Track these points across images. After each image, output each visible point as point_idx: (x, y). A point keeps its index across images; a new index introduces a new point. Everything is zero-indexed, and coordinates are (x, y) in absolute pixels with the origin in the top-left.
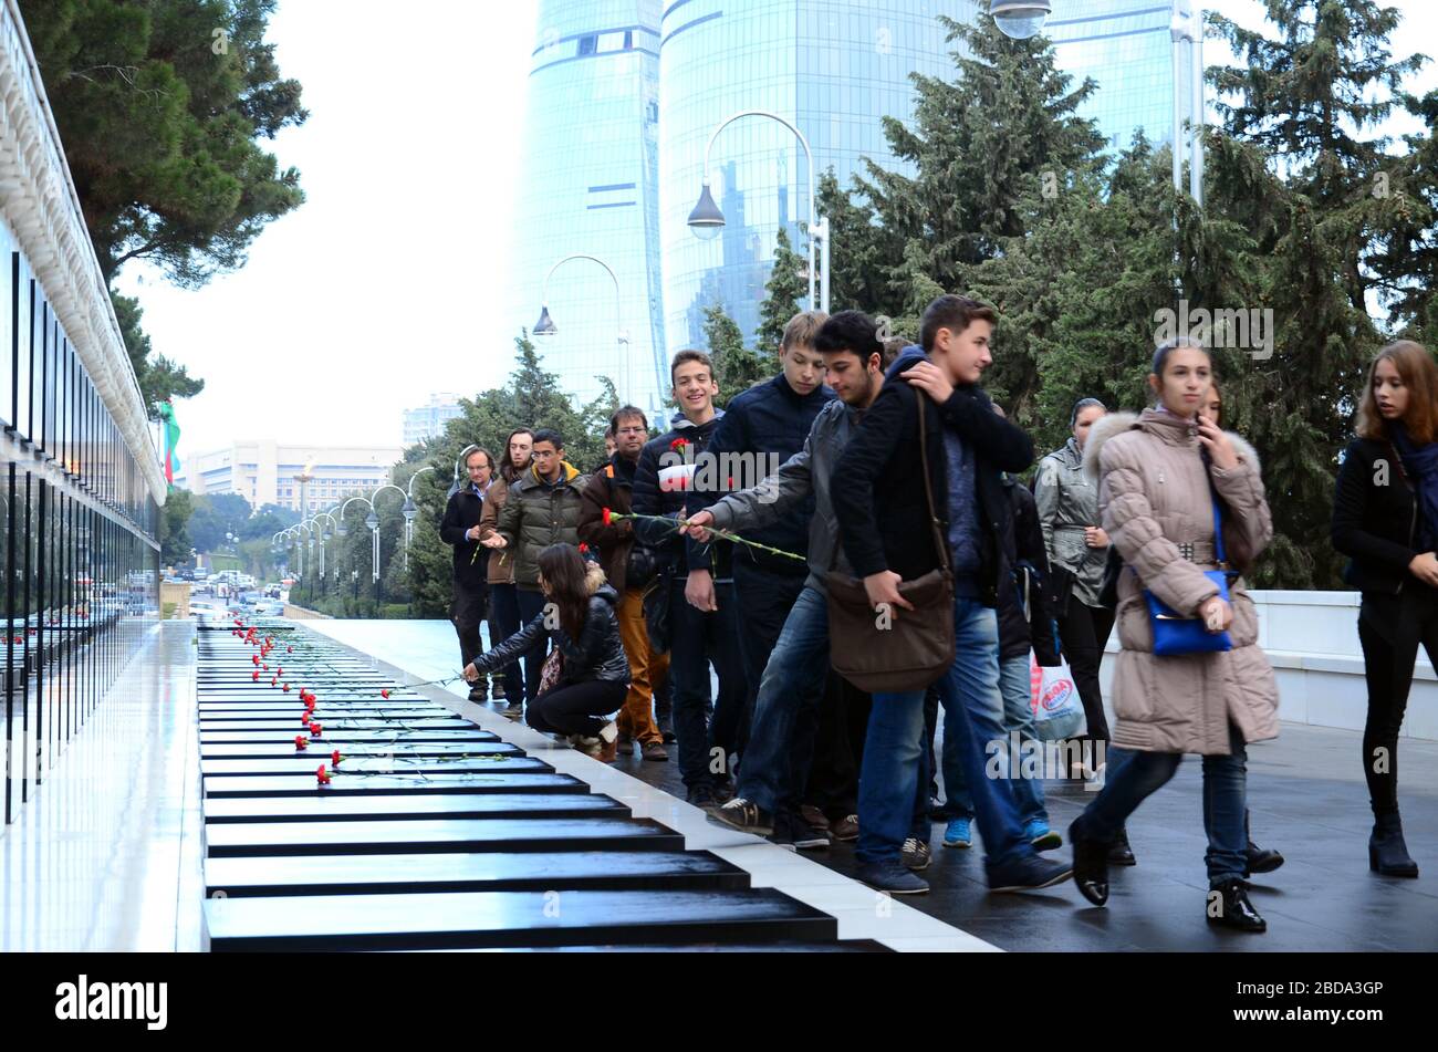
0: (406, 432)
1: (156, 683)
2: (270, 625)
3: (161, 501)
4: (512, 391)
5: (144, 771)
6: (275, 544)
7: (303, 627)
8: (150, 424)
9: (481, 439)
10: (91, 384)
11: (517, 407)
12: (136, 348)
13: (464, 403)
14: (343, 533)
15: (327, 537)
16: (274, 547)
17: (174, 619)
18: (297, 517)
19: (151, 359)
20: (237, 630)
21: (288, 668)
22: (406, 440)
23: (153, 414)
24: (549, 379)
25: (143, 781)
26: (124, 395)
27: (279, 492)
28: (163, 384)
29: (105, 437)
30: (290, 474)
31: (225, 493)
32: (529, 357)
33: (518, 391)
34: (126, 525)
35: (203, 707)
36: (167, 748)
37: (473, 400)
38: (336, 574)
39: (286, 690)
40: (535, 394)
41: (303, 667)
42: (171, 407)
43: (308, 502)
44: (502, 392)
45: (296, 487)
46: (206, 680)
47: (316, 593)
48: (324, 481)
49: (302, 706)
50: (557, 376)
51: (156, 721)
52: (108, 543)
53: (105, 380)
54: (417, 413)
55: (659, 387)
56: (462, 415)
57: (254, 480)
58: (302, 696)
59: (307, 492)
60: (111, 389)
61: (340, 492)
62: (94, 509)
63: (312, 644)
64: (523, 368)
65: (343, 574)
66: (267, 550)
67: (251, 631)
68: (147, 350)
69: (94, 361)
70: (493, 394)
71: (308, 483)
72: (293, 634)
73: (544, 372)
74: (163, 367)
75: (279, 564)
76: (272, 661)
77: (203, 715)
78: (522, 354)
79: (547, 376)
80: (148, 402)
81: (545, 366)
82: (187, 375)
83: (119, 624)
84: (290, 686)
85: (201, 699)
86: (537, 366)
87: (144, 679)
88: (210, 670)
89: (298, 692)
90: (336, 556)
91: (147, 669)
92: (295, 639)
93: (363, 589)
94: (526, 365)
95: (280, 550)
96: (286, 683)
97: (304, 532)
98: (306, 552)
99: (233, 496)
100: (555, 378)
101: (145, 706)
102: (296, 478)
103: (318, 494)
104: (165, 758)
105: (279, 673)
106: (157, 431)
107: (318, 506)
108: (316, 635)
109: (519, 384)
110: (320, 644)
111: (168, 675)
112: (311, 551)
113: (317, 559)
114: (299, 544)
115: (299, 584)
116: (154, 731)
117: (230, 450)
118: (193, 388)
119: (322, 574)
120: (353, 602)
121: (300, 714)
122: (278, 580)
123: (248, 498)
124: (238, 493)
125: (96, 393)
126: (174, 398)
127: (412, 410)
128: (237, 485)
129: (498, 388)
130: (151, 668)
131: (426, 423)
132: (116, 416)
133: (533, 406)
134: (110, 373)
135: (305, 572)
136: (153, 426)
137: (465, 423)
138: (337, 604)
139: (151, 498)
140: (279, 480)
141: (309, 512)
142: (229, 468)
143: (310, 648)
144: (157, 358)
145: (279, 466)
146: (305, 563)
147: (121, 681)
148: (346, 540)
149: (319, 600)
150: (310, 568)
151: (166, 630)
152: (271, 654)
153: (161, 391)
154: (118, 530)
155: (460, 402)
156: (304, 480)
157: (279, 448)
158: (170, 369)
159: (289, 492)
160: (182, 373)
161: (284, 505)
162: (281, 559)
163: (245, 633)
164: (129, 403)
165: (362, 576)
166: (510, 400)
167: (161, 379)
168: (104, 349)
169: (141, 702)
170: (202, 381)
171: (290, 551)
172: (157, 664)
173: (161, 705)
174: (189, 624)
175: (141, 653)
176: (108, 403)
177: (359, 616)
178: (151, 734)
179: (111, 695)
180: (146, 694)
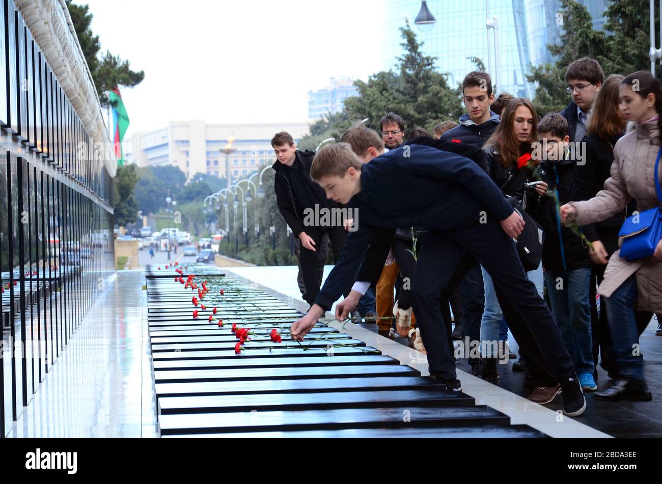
0: (310, 110)
1: (114, 322)
2: (205, 273)
3: (113, 173)
4: (398, 73)
5: (106, 394)
6: (206, 206)
7: (232, 274)
8: (102, 109)
9: (374, 114)
10: (55, 78)
11: (403, 86)
12: (89, 47)
13: (359, 84)
14: (262, 195)
15: (249, 199)
16: (205, 209)
17: (126, 270)
18: (223, 183)
19: (100, 56)
20: (179, 277)
21: (221, 307)
22: (310, 116)
23: (104, 101)
24: (429, 61)
25: (106, 402)
26: (81, 86)
27: (208, 163)
28: (111, 75)
29: (67, 122)
30: (216, 148)
31: (164, 164)
32: (412, 43)
33: (404, 73)
34: (86, 193)
35: (154, 340)
36: (125, 374)
37: (366, 81)
38: (257, 229)
39: (220, 325)
40: (417, 74)
41: (233, 306)
42: (119, 95)
43: (232, 171)
44: (390, 74)
45: (222, 158)
46: (156, 318)
47: (240, 246)
48: (244, 153)
49: (234, 338)
50: (436, 58)
51: (115, 353)
52: (72, 208)
53: (65, 75)
54: (320, 93)
55: (522, 65)
56: (356, 94)
57: (187, 153)
58: (234, 330)
59: (231, 163)
60: (70, 82)
61: (257, 162)
62: (60, 180)
63: (240, 287)
64: (407, 52)
65: (263, 229)
66: (200, 211)
67: (190, 278)
68: (96, 49)
69: (56, 59)
70: (382, 75)
71: (232, 155)
72: (225, 280)
73: (424, 56)
74: (111, 62)
75: (209, 222)
76: (208, 302)
77: (155, 347)
78: (405, 41)
79: (428, 59)
80: (100, 93)
81: (425, 51)
82: (131, 68)
83: (83, 274)
84: (224, 322)
85: (152, 334)
86: (419, 50)
87: (105, 319)
88: (159, 311)
89: (231, 327)
90: (257, 214)
91: (107, 311)
92: (226, 284)
93: (280, 241)
94: (410, 50)
95: (210, 210)
96: (221, 320)
97: (229, 195)
98: (232, 212)
99: (170, 167)
100: (434, 61)
101: (106, 341)
102: (222, 151)
103: (240, 163)
104: (124, 383)
105: (215, 311)
106: (108, 116)
107: (240, 174)
108: (242, 280)
109: (404, 67)
110: (246, 287)
111: (123, 315)
112: (236, 211)
113: (240, 217)
114: (226, 206)
115: (227, 239)
116: (113, 361)
117: (167, 129)
118: (136, 78)
119: (245, 230)
120: (271, 252)
121: (233, 345)
122: (209, 236)
123: (183, 168)
124: (174, 165)
125: (59, 86)
126: (120, 87)
127: (315, 91)
128: (174, 158)
129: (387, 71)
130: (110, 309)
131: (327, 102)
132: (75, 104)
133: (416, 85)
134: (69, 68)
135: (231, 229)
136: (104, 111)
137: (360, 100)
138: (259, 254)
139: (105, 170)
140: (208, 153)
141: (233, 179)
142: (166, 145)
143: (239, 291)
144: (105, 55)
145: (208, 142)
146: (231, 221)
147: (87, 321)
148: (264, 201)
149: (244, 252)
150: (236, 225)
151: (121, 278)
152: (207, 297)
153: (109, 82)
154: (80, 198)
155: (356, 84)
156: (228, 152)
157: (207, 126)
158: (115, 63)
159: (216, 163)
160: (125, 68)
161: (212, 173)
162: (211, 218)
163: (185, 279)
164: (85, 93)
165: (278, 230)
166: (396, 80)
167: (108, 72)
168: (64, 49)
169: (102, 337)
170: (142, 73)
171: (219, 212)
172: (114, 306)
173: (118, 341)
174: (139, 273)
175: (101, 299)
176: (69, 93)
177: (276, 264)
178: (112, 364)
179: (79, 333)
180: (106, 331)
